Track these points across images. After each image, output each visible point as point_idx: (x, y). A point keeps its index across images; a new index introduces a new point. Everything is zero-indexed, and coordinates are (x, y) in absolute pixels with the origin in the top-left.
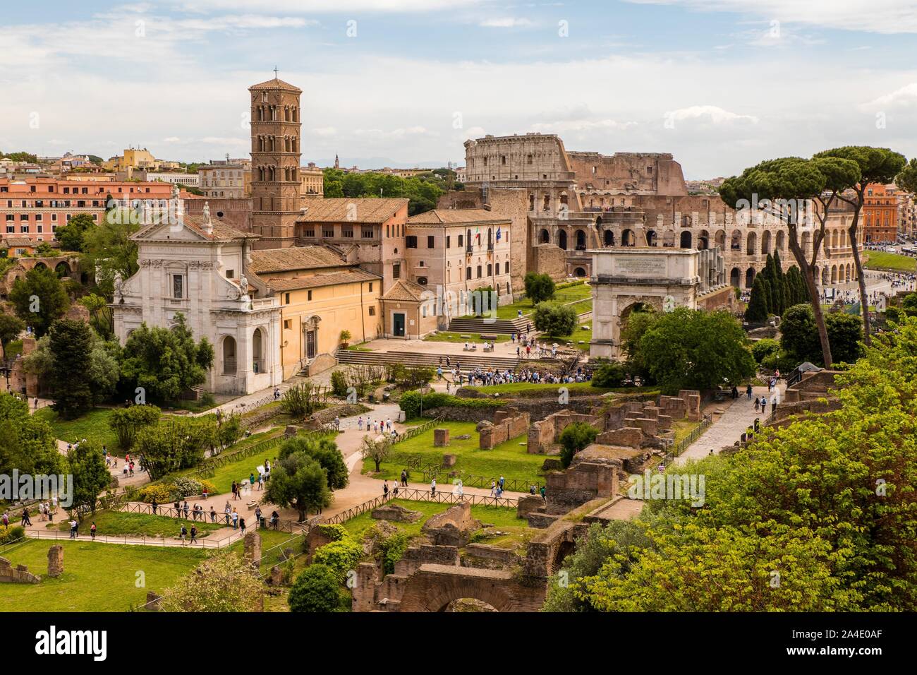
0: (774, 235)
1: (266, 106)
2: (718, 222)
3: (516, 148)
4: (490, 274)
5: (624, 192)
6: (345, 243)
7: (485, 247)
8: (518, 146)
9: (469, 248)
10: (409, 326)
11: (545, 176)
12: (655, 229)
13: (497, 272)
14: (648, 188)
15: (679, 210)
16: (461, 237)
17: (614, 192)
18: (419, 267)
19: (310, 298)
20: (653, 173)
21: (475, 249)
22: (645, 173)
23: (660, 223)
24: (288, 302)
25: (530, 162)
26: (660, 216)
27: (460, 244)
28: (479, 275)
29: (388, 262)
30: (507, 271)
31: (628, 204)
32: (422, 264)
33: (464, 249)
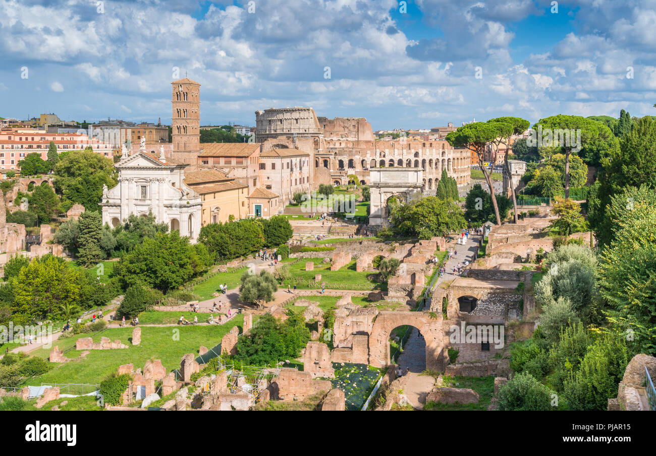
0: (427, 161)
1: (181, 93)
2: (399, 155)
3: (287, 116)
4: (300, 183)
5: (341, 139)
6: (226, 167)
7: (298, 169)
8: (289, 114)
9: (292, 170)
10: (264, 212)
11: (305, 131)
12: (366, 159)
13: (304, 183)
14: (353, 136)
15: (379, 148)
16: (288, 163)
17: (335, 138)
18: (267, 180)
19: (214, 198)
20: (356, 128)
21: (294, 170)
22: (351, 128)
23: (368, 155)
24: (204, 200)
25: (297, 123)
26: (368, 152)
27: (288, 168)
28: (296, 184)
29: (251, 177)
30: (308, 181)
31: (343, 145)
32: (268, 178)
33: (289, 169)
